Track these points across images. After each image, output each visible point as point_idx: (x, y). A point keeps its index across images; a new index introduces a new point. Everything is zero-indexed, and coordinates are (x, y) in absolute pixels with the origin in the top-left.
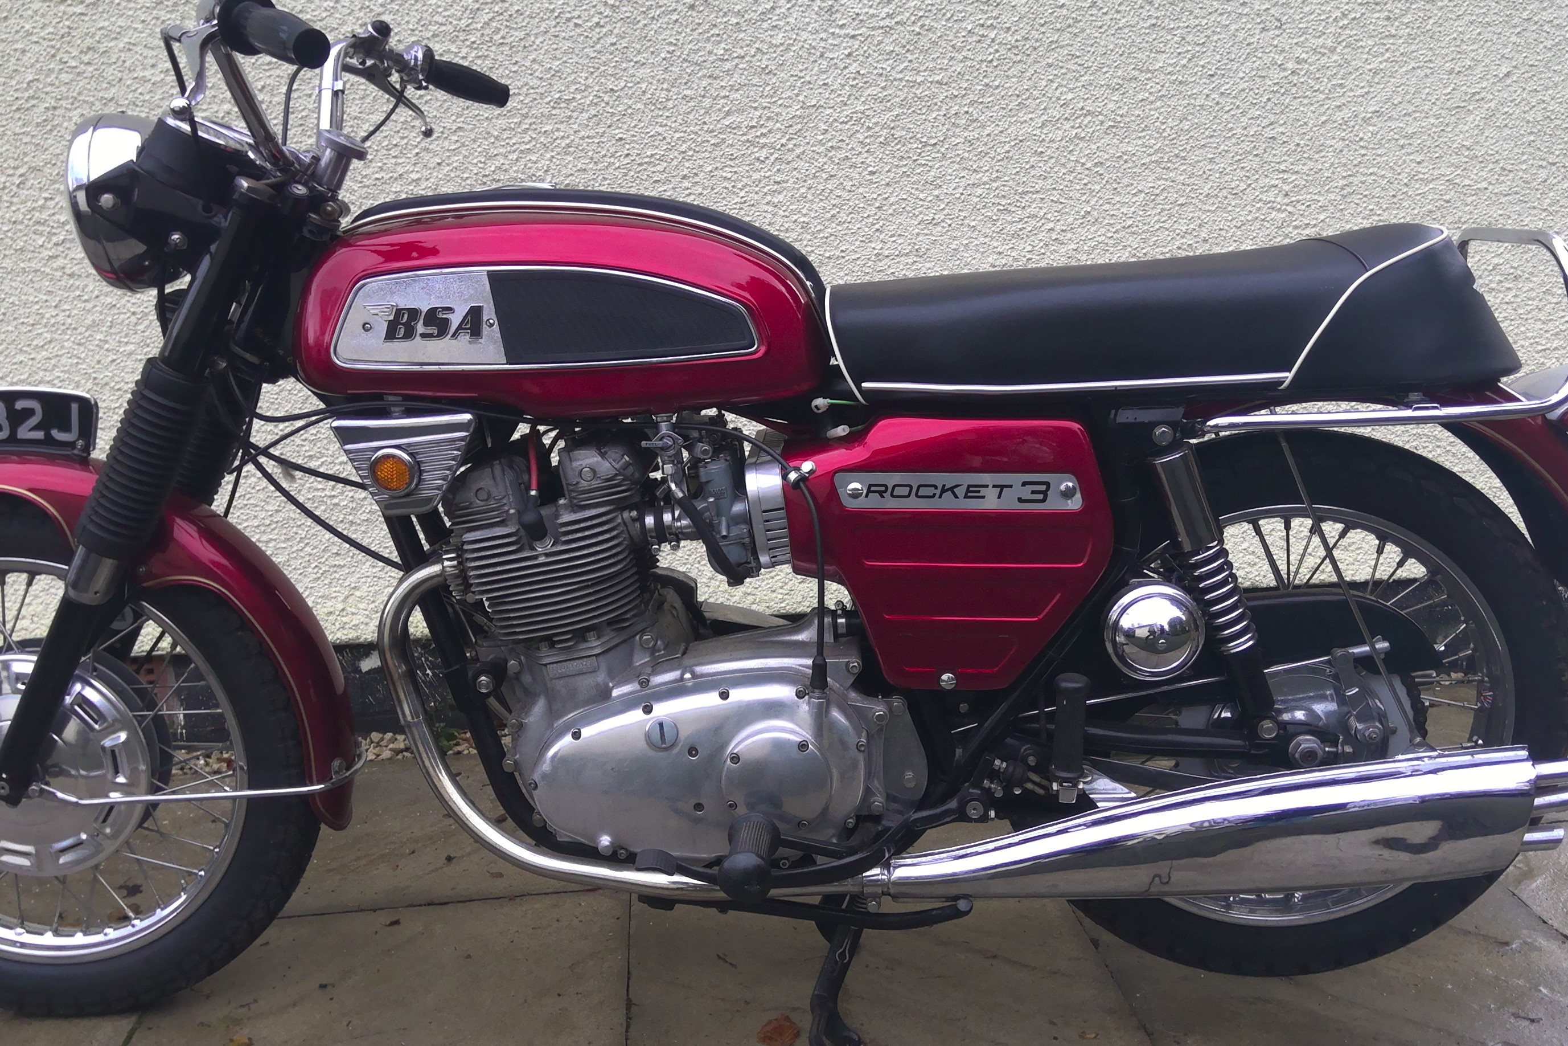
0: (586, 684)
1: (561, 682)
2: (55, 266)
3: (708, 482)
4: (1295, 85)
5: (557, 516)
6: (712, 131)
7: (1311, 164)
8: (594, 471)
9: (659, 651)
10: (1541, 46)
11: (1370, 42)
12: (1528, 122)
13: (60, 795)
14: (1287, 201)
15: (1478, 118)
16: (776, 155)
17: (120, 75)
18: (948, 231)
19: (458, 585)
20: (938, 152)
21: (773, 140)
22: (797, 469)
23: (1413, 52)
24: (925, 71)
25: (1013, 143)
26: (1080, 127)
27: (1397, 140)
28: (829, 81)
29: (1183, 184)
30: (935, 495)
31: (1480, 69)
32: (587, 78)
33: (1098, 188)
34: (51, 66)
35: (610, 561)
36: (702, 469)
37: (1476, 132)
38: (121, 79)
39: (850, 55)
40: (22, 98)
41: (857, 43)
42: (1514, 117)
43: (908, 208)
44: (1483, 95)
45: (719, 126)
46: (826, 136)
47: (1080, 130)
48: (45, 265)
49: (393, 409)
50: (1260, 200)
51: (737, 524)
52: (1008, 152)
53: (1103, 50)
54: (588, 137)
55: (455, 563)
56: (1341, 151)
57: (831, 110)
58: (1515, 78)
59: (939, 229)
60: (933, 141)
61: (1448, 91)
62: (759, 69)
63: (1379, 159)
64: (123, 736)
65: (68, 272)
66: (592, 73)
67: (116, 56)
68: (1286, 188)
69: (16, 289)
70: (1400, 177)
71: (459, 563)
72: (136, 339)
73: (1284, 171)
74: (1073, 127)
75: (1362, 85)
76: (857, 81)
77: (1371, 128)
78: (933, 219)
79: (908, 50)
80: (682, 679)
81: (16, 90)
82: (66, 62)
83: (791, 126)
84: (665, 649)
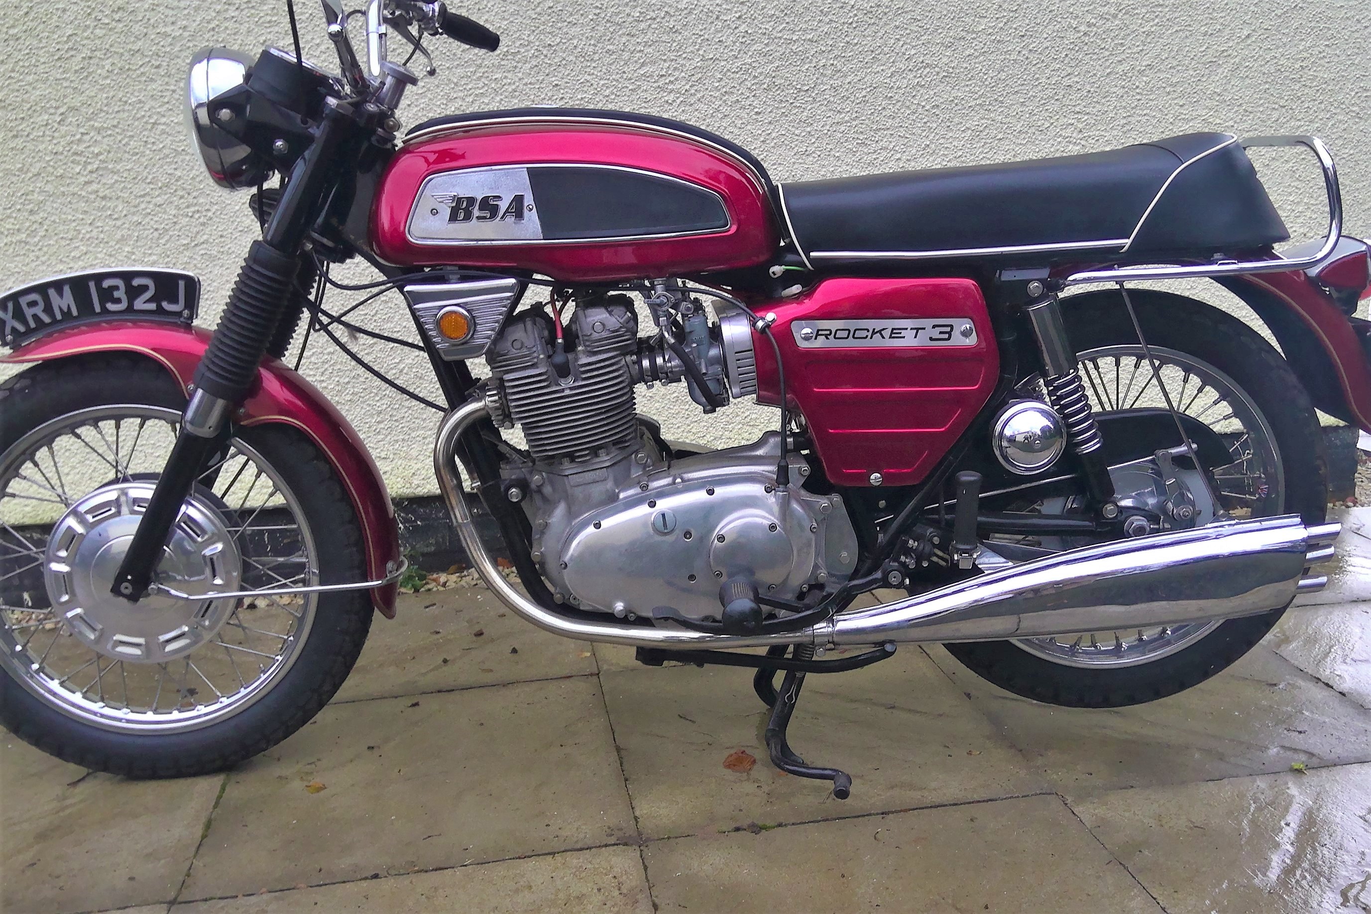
0: (597, 491)
1: (580, 489)
2: (90, 189)
3: (691, 332)
4: (1087, 44)
5: (576, 360)
6: (630, 79)
7: (1098, 107)
8: (603, 324)
9: (649, 467)
10: (1273, 14)
11: (1144, 10)
12: (1264, 74)
13: (173, 592)
14: (1080, 136)
15: (1226, 71)
16: (682, 99)
17: (145, 30)
18: (818, 160)
19: (498, 416)
20: (810, 97)
21: (679, 86)
22: (763, 319)
23: (1176, 18)
24: (799, 31)
25: (868, 90)
26: (920, 77)
27: (1164, 88)
28: (723, 38)
29: (1001, 123)
30: (867, 336)
31: (1227, 31)
32: (529, 35)
33: (935, 125)
34: (88, 23)
35: (619, 393)
36: (686, 322)
37: (1224, 82)
38: (146, 34)
39: (740, 17)
40: (63, 49)
41: (745, 9)
42: (1253, 69)
43: (786, 142)
44: (1229, 53)
45: (636, 75)
46: (721, 83)
47: (921, 79)
48: (81, 189)
49: (451, 277)
50: (1061, 135)
51: (712, 365)
52: (865, 96)
53: (937, 15)
54: (530, 83)
55: (496, 398)
56: (1122, 96)
57: (725, 63)
58: (1254, 39)
59: (811, 159)
60: (806, 88)
61: (1203, 49)
62: (668, 29)
63: (1151, 103)
64: (219, 546)
65: (101, 194)
66: (534, 31)
67: (142, 14)
68: (1080, 126)
69: (57, 209)
70: (1167, 117)
71: (503, 399)
72: (159, 250)
73: (1078, 112)
74: (915, 77)
75: (1138, 44)
76: (745, 39)
77: (1144, 79)
78: (806, 151)
79: (786, 14)
80: (674, 483)
81: (58, 43)
82: (100, 20)
83: (693, 75)
84: (653, 465)
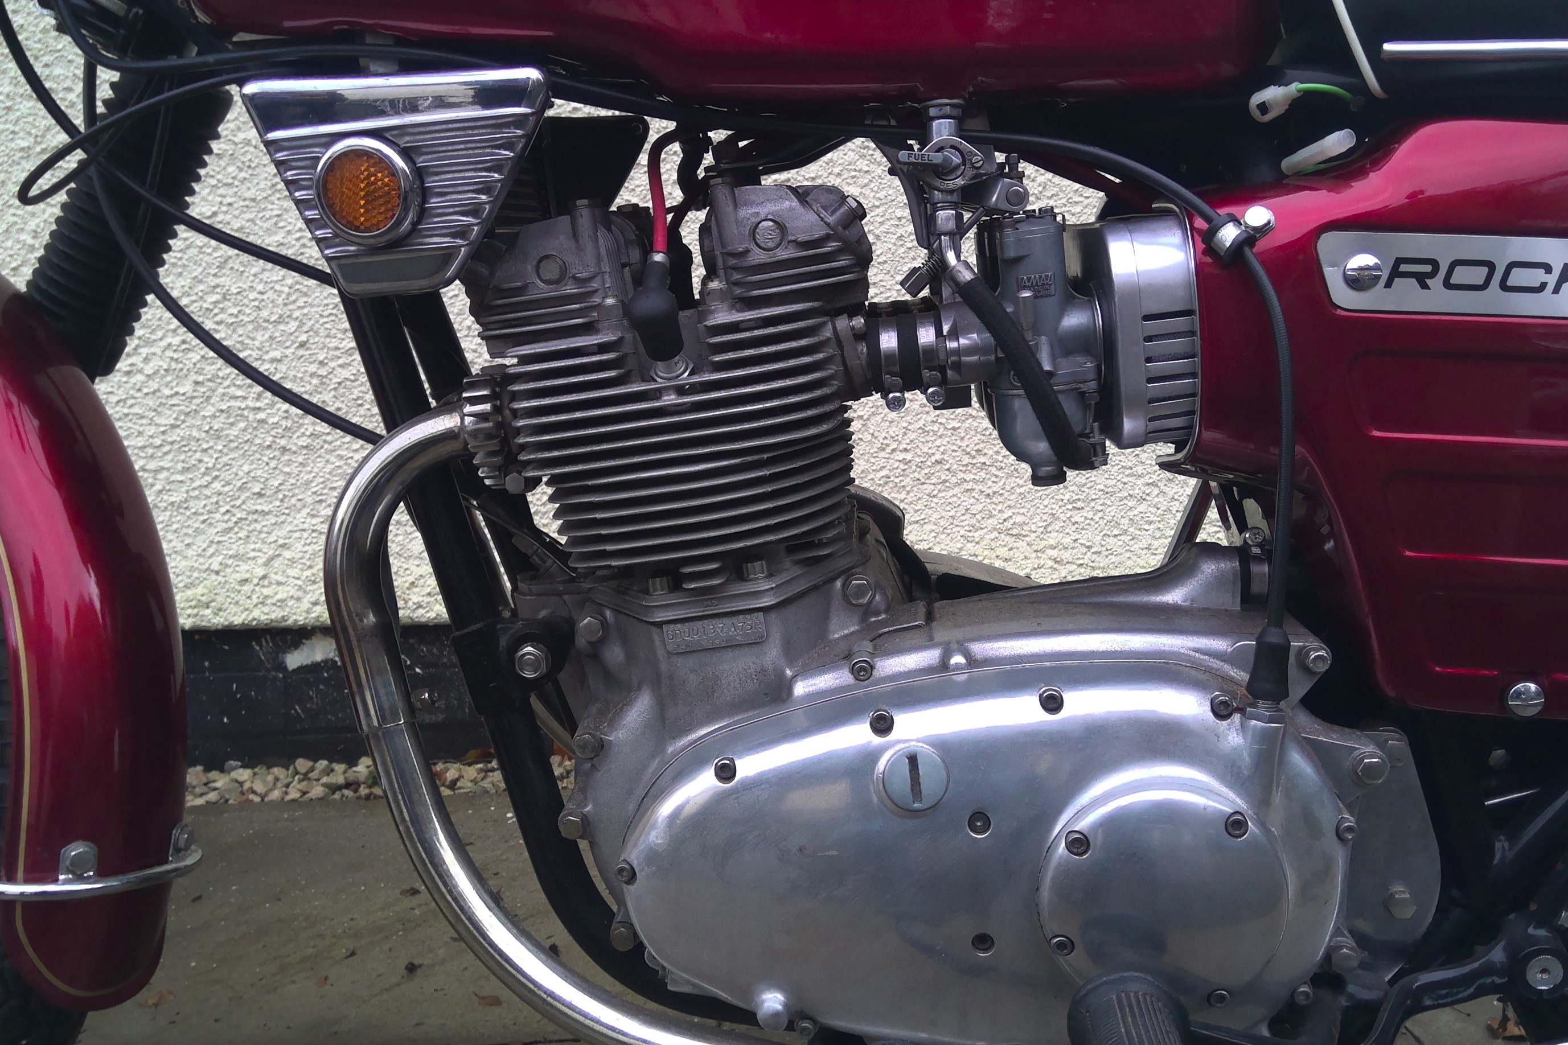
0: (736, 670)
1: (690, 661)
3: (1017, 260)
5: (703, 312)
8: (781, 227)
9: (877, 613)
19: (492, 454)
22: (1237, 221)
30: (1544, 285)
35: (810, 413)
36: (1009, 231)
49: (373, 63)
51: (1068, 353)
55: (487, 407)
71: (497, 410)
80: (944, 665)
84: (886, 611)
